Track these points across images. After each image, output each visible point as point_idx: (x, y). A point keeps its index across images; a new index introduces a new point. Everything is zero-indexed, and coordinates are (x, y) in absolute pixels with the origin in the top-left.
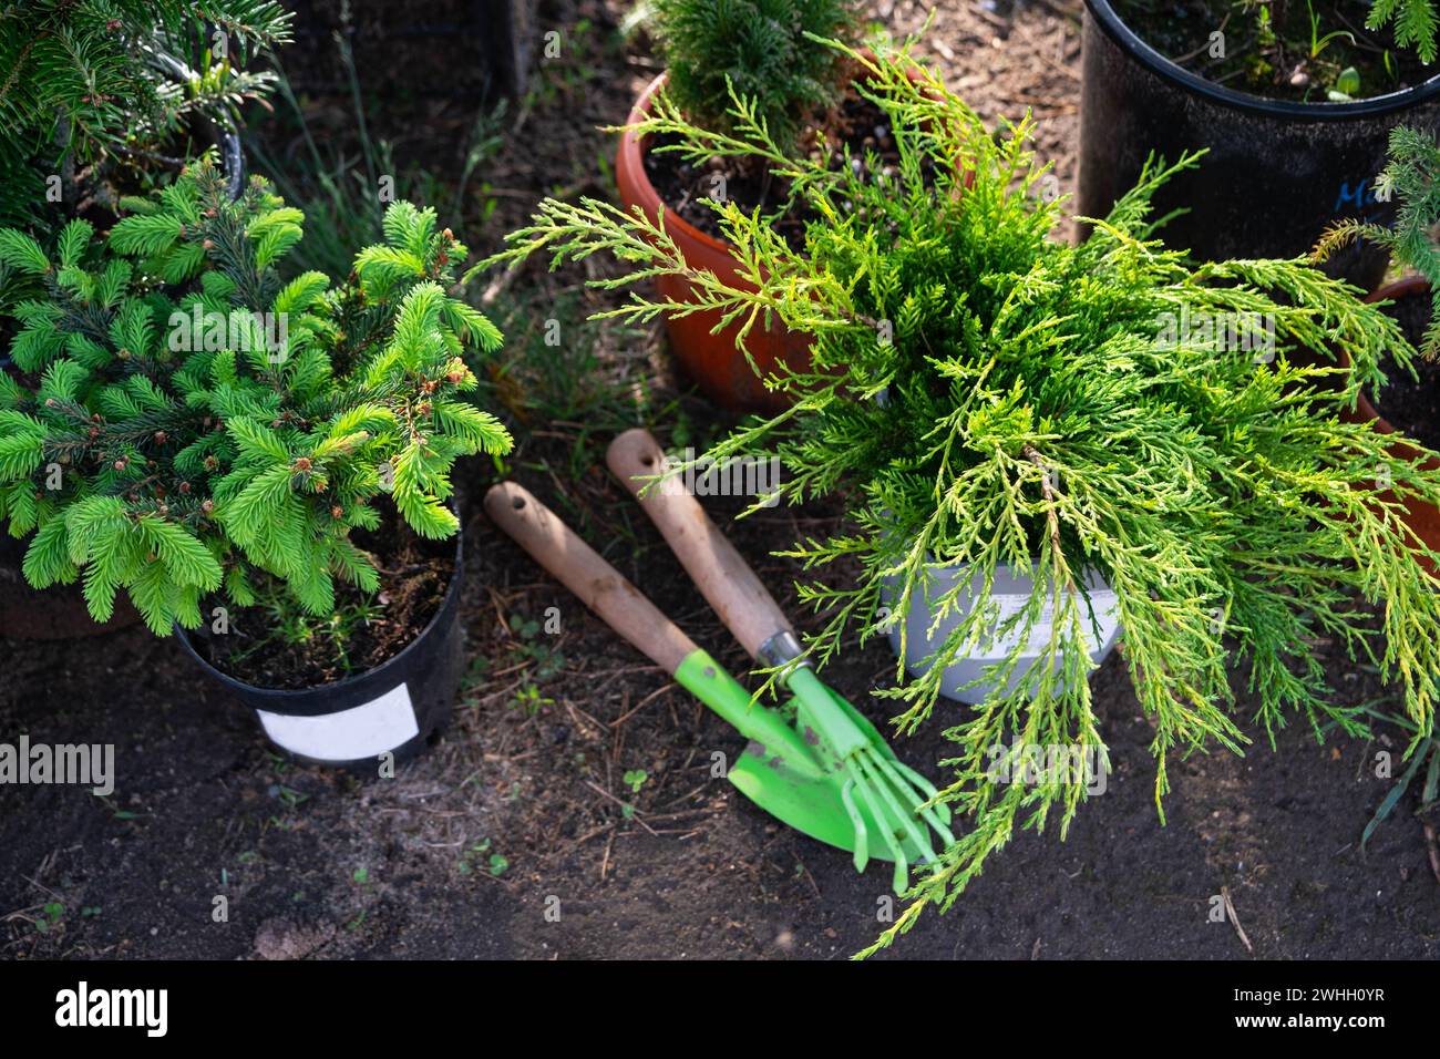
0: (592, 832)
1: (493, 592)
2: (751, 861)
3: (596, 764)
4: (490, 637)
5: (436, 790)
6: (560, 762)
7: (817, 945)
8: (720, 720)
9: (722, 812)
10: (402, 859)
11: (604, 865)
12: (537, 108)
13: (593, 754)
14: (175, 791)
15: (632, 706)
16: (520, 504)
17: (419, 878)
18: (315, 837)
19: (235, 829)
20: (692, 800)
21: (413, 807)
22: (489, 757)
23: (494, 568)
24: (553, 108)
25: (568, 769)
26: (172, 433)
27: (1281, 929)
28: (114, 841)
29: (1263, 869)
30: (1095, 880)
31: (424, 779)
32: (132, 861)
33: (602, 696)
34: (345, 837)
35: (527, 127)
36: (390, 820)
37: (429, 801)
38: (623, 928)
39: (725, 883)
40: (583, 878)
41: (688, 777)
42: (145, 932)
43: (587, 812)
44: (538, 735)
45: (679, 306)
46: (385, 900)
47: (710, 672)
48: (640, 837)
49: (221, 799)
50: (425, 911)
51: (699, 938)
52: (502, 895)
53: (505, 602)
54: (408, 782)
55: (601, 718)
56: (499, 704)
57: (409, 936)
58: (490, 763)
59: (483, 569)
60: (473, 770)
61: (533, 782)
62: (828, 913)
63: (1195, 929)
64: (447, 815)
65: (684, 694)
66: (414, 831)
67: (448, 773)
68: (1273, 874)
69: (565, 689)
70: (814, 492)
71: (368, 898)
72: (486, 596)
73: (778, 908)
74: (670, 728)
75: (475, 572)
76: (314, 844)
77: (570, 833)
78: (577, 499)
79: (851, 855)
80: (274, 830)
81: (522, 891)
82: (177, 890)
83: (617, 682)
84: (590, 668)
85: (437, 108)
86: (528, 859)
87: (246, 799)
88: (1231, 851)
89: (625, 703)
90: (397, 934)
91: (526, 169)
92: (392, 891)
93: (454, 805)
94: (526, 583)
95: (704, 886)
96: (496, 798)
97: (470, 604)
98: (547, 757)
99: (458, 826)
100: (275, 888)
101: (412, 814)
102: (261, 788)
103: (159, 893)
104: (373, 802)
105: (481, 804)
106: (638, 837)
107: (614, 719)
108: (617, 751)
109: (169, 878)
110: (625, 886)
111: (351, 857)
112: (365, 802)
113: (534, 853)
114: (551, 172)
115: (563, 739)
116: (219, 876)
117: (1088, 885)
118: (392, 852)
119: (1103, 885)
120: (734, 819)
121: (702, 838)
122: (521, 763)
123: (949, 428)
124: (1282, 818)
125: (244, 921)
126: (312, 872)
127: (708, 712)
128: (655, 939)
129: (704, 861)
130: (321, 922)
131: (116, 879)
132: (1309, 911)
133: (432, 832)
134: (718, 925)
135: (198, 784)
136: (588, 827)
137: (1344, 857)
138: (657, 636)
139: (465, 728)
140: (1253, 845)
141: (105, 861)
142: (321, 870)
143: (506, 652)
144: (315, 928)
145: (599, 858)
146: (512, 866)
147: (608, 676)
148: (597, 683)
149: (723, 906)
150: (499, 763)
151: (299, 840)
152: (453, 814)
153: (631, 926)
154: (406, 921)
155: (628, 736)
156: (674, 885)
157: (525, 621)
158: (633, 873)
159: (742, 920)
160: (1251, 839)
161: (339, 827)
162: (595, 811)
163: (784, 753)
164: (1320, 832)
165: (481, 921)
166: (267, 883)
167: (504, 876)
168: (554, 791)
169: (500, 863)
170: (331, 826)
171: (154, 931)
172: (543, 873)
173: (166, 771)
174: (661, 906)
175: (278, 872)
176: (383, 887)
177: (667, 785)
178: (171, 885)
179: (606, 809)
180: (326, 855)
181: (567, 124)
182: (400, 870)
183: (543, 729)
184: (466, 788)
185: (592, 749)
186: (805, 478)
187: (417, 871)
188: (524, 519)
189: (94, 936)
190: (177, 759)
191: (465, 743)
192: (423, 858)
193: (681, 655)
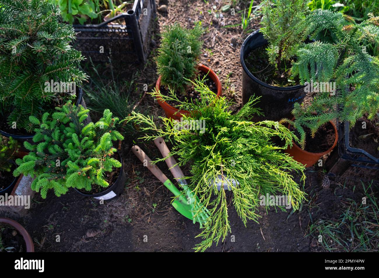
0: (147, 214)
1: (133, 165)
2: (175, 221)
3: (149, 200)
4: (132, 174)
5: (120, 204)
6: (142, 200)
7: (186, 238)
8: (171, 192)
9: (170, 211)
10: (113, 218)
11: (149, 220)
12: (148, 65)
13: (148, 198)
14: (75, 202)
15: (156, 189)
16: (137, 150)
17: (116, 221)
18: (99, 212)
19: (85, 210)
20: (166, 208)
21: (116, 207)
22: (130, 198)
23: (133, 161)
24: (151, 66)
25: (144, 201)
26: (61, 157)
27: (271, 236)
28: (63, 212)
29: (268, 224)
30: (237, 226)
31: (118, 202)
32: (66, 216)
33: (151, 187)
34: (104, 212)
35: (146, 70)
36: (112, 210)
37: (119, 206)
38: (151, 233)
39: (170, 225)
40: (145, 223)
41: (165, 203)
42: (67, 230)
43: (146, 210)
44: (139, 194)
45: (155, 137)
46: (110, 226)
47: (170, 184)
48: (156, 215)
49: (83, 204)
50: (117, 228)
51: (164, 236)
52: (130, 226)
53: (135, 167)
54: (115, 202)
55: (150, 191)
56: (132, 188)
57: (114, 233)
58: (130, 199)
59: (131, 161)
60: (127, 201)
61: (138, 203)
62: (188, 231)
63: (255, 236)
64: (122, 209)
65: (165, 187)
66: (116, 212)
67: (122, 201)
68: (270, 225)
69: (144, 185)
70: (183, 164)
71: (107, 225)
72: (132, 166)
73: (179, 230)
74: (162, 193)
75: (130, 161)
76: (98, 214)
77: (143, 214)
78: (148, 148)
79: (193, 221)
80: (91, 211)
81: (134, 225)
82: (74, 222)
83: (154, 184)
84: (149, 181)
85: (130, 66)
86: (136, 219)
87: (87, 204)
88: (262, 220)
89: (155, 188)
90: (111, 232)
91: (145, 79)
92: (111, 224)
93: (123, 207)
94: (139, 164)
95: (166, 225)
96: (131, 206)
97: (129, 167)
98: (140, 199)
99: (124, 212)
100: (91, 222)
101: (116, 209)
102: (90, 202)
103: (70, 222)
104: (109, 206)
105: (128, 207)
106: (155, 215)
107: (152, 191)
108: (153, 198)
109: (72, 219)
110: (152, 224)
111: (105, 217)
112: (108, 206)
113: (137, 218)
114: (149, 79)
115: (143, 195)
116: (81, 219)
117: (236, 227)
118: (112, 216)
119: (238, 227)
120: (173, 212)
121: (166, 216)
122: (135, 199)
123: (206, 160)
124: (273, 214)
125: (85, 228)
126: (97, 219)
127: (169, 191)
128: (157, 236)
129: (167, 220)
130: (98, 230)
131: (63, 219)
132: (276, 233)
133: (119, 213)
134: (168, 233)
135: (79, 201)
136: (146, 213)
137: (283, 222)
138: (160, 177)
139: (126, 192)
140: (267, 220)
141: (61, 216)
142: (99, 219)
143: (134, 177)
144: (97, 231)
145: (148, 219)
146: (132, 220)
147: (152, 183)
148: (150, 184)
149: (169, 230)
150: (131, 199)
151: (96, 213)
152: (123, 209)
153: (153, 233)
154: (113, 230)
155: (155, 195)
156: (161, 225)
157: (138, 172)
158: (154, 222)
159: (173, 232)
160: (266, 218)
161: (103, 210)
162: (148, 210)
163: (182, 200)
164: (279, 217)
165: (126, 231)
166: (89, 221)
167: (131, 222)
168: (141, 205)
169: (130, 220)
170: (102, 210)
171: (69, 230)
172: (138, 222)
173: (73, 198)
174: (158, 229)
175: (92, 219)
176: (110, 223)
177: (161, 205)
178: (73, 221)
179: (150, 209)
180: (100, 216)
181: (153, 69)
182: (113, 220)
183: (140, 193)
184: (125, 204)
185: (148, 197)
186: (182, 162)
187: (116, 220)
188: (138, 153)
189: (59, 231)
190: (75, 196)
191: (126, 195)
192: (117, 217)
193: (165, 180)
